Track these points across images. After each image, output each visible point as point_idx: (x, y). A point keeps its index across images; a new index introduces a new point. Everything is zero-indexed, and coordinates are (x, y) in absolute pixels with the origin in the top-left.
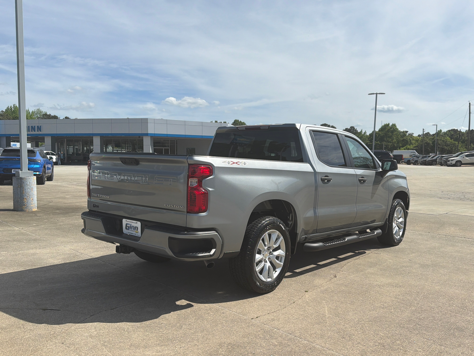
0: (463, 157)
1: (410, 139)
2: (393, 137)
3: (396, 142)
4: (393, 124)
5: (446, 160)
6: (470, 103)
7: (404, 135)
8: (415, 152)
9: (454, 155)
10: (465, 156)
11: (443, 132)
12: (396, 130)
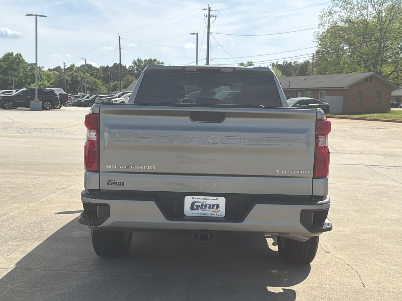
0: (126, 97)
1: (40, 74)
2: (19, 70)
3: (23, 77)
4: (18, 53)
5: (108, 101)
6: (119, 37)
7: (32, 69)
8: (62, 91)
9: (115, 96)
10: (128, 96)
11: (77, 67)
12: (22, 61)
